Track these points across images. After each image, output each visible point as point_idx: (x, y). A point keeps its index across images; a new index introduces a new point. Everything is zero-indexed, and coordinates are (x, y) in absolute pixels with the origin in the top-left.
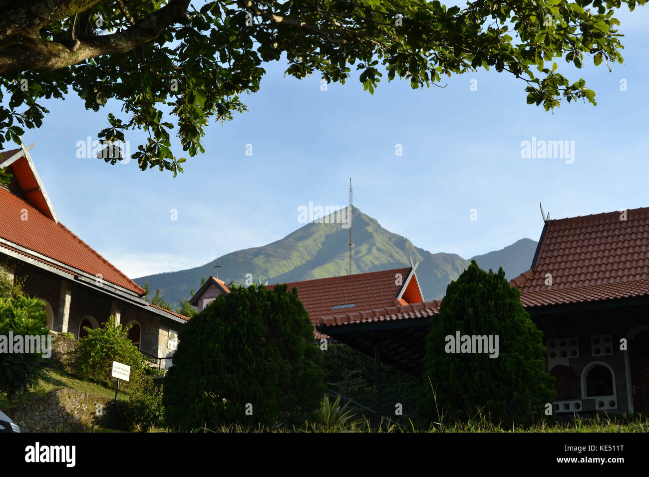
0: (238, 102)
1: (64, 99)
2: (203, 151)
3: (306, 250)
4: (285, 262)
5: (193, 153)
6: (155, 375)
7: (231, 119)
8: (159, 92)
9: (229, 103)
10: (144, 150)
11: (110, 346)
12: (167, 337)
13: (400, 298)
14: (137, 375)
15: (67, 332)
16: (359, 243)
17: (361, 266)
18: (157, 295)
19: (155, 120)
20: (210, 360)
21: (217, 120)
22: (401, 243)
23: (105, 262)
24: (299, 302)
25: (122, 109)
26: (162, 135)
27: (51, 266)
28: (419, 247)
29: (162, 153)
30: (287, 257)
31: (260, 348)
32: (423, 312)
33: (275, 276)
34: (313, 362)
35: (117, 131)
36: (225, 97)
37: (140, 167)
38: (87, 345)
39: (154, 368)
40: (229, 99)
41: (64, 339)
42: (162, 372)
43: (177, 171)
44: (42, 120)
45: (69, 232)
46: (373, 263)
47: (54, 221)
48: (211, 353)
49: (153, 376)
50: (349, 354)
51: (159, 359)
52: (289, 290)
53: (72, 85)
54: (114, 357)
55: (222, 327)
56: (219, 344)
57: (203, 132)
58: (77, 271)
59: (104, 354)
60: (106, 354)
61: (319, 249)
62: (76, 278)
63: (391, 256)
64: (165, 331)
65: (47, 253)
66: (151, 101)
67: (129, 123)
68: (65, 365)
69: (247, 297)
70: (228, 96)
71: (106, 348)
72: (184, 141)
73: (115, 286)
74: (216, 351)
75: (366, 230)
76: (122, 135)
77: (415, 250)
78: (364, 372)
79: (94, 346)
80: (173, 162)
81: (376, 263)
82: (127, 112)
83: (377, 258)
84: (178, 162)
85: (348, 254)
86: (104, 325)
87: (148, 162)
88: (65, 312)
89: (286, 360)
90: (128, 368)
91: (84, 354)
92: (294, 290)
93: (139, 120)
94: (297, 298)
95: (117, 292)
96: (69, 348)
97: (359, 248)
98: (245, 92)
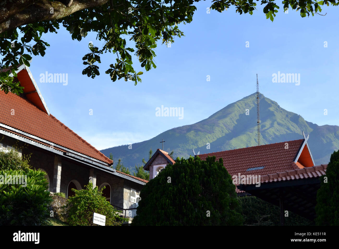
0: (177, 30)
1: (56, 33)
2: (155, 67)
3: (225, 126)
4: (210, 135)
5: (148, 68)
6: (123, 222)
7: (173, 42)
8: (122, 25)
9: (171, 31)
10: (114, 67)
11: (91, 201)
12: (129, 194)
13: (296, 162)
14: (110, 221)
15: (59, 192)
16: (264, 120)
17: (266, 137)
18: (119, 163)
19: (122, 47)
20: (163, 211)
21: (163, 43)
22: (295, 118)
23: (84, 141)
24: (224, 169)
25: (97, 38)
26: (126, 56)
27: (47, 146)
28: (309, 122)
29: (127, 69)
30: (211, 132)
31: (198, 202)
32: (314, 174)
33: (203, 145)
34: (236, 211)
35: (95, 55)
36: (168, 27)
37: (112, 79)
38: (75, 201)
39: (121, 216)
40: (171, 28)
41: (58, 197)
42: (127, 219)
43: (137, 81)
44: (45, 51)
45: (58, 121)
46: (275, 134)
47: (47, 114)
48: (164, 206)
49: (121, 222)
50: (260, 203)
51: (124, 209)
52: (217, 160)
53: (62, 23)
54: (94, 210)
55: (170, 188)
56: (169, 200)
57: (154, 54)
58: (64, 149)
59: (87, 207)
60: (88, 207)
61: (235, 125)
62: (65, 154)
63: (288, 129)
64: (129, 190)
65: (44, 137)
66: (118, 33)
67: (103, 48)
68: (60, 216)
69: (188, 166)
70: (170, 26)
71: (88, 203)
72: (141, 60)
73: (92, 159)
74: (167, 204)
75: (269, 110)
76: (99, 57)
77: (306, 124)
78: (272, 216)
79: (79, 202)
80: (134, 75)
81: (277, 134)
82: (100, 40)
83: (278, 130)
84: (137, 75)
85: (256, 128)
86: (86, 187)
87: (117, 76)
88: (57, 178)
89: (217, 210)
90: (104, 217)
91: (73, 208)
92: (221, 161)
93: (109, 46)
94: (223, 165)
95: (94, 163)
96: (62, 203)
97: (264, 123)
98: (182, 23)
